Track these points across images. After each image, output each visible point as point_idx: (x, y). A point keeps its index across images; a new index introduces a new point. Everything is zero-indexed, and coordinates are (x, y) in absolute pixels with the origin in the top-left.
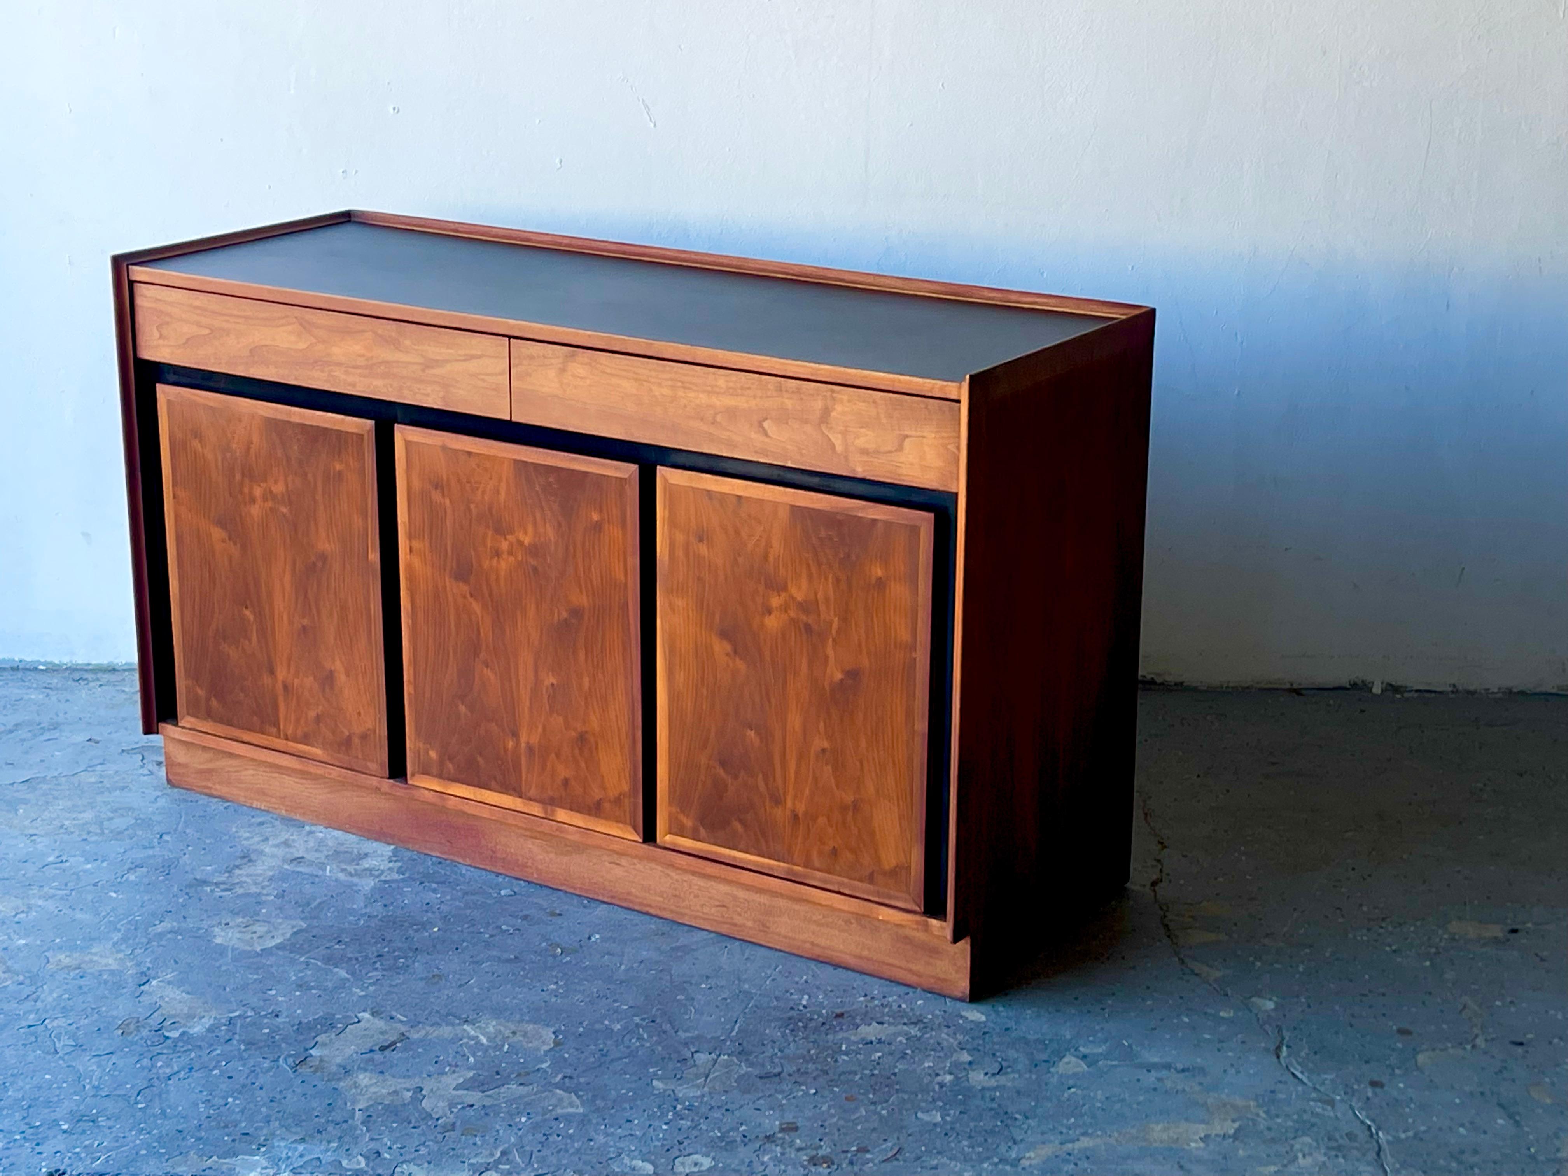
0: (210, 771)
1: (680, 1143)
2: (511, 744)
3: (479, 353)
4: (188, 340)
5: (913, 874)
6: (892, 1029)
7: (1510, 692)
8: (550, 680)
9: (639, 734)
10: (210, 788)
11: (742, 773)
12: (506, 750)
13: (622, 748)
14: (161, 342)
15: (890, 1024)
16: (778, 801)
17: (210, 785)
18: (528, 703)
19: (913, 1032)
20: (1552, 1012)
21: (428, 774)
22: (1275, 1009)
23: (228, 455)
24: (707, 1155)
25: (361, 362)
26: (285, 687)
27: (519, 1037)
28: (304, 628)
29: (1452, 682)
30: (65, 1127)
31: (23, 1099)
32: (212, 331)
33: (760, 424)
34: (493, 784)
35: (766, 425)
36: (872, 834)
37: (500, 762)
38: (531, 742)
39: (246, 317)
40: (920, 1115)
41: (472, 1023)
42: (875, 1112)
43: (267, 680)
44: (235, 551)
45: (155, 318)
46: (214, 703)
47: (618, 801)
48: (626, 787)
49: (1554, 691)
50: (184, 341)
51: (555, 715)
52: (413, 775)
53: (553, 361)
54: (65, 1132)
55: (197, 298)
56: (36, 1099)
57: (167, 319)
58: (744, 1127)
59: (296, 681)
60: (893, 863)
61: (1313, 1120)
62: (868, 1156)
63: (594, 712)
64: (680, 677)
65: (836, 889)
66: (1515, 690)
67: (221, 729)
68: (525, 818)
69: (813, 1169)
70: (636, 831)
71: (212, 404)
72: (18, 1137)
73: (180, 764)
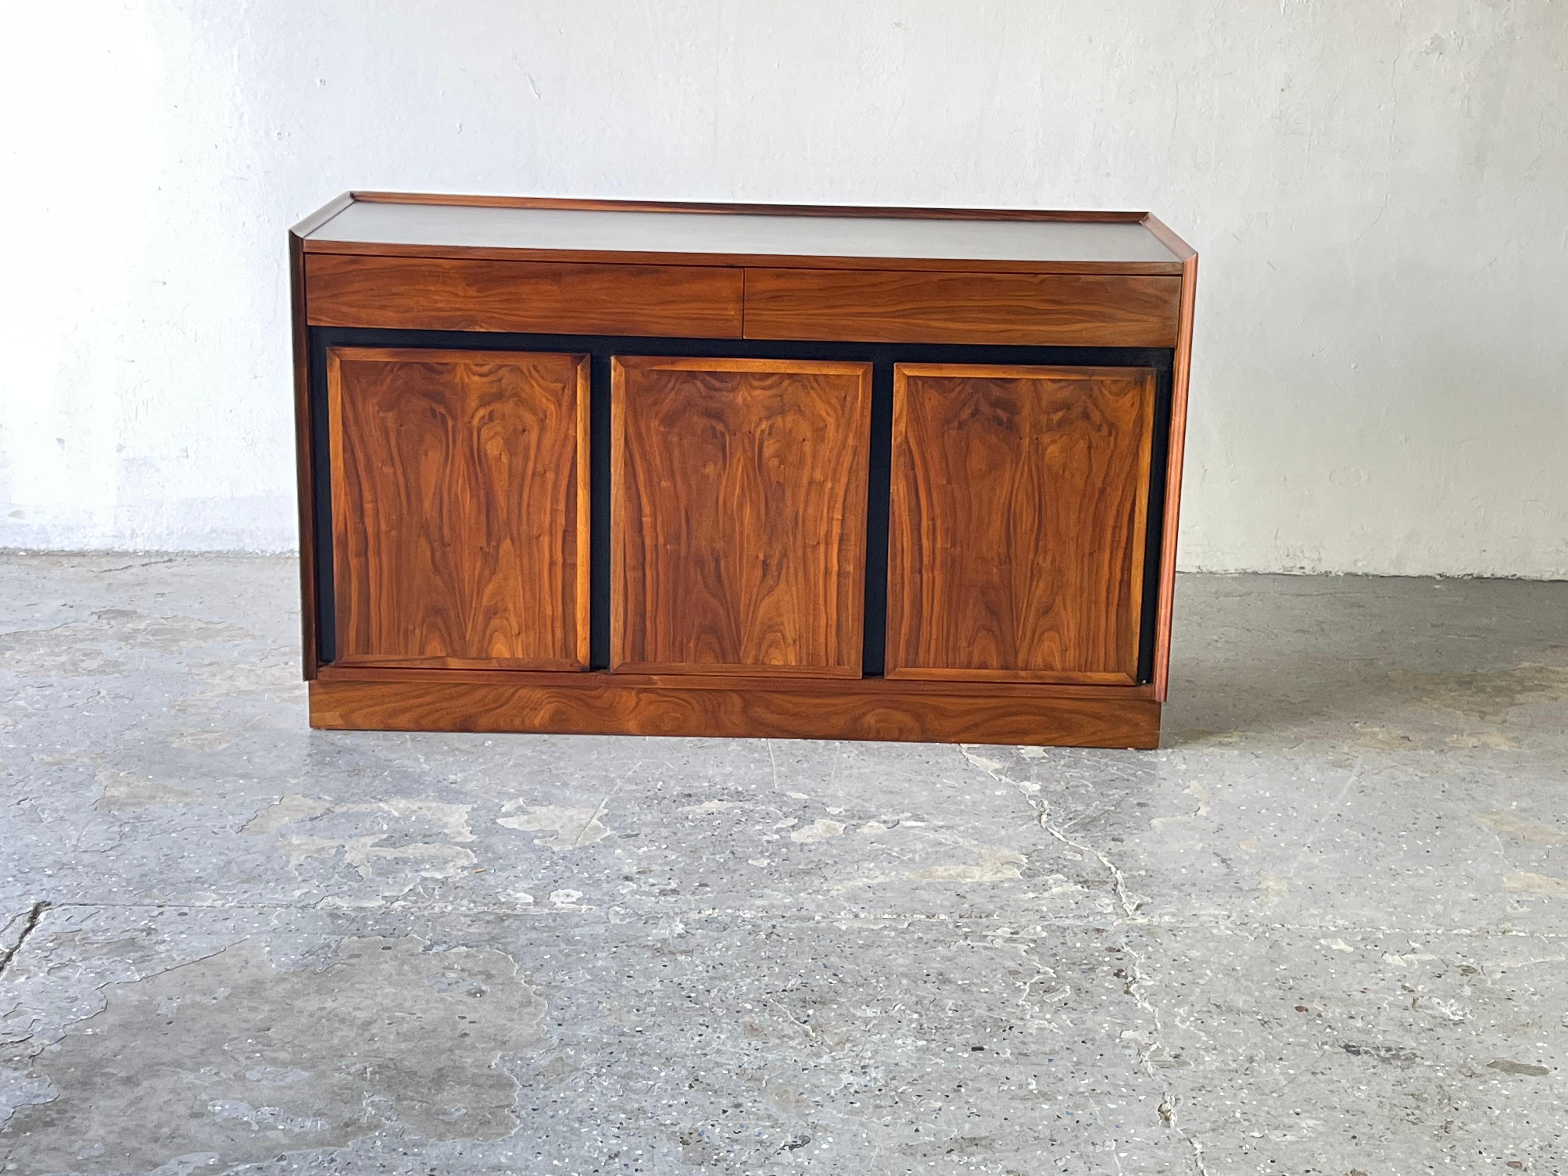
1: (555, 881)
6: (730, 805)
7: (1245, 573)
15: (728, 801)
19: (747, 806)
20: (1261, 792)
22: (1040, 791)
24: (577, 889)
27: (424, 811)
29: (1197, 564)
30: (49, 872)
31: (15, 853)
40: (750, 862)
41: (386, 801)
42: (714, 859)
49: (1281, 571)
54: (50, 876)
56: (26, 853)
58: (607, 871)
61: (1065, 863)
62: (708, 889)
66: (1249, 571)
69: (663, 898)
72: (10, 879)
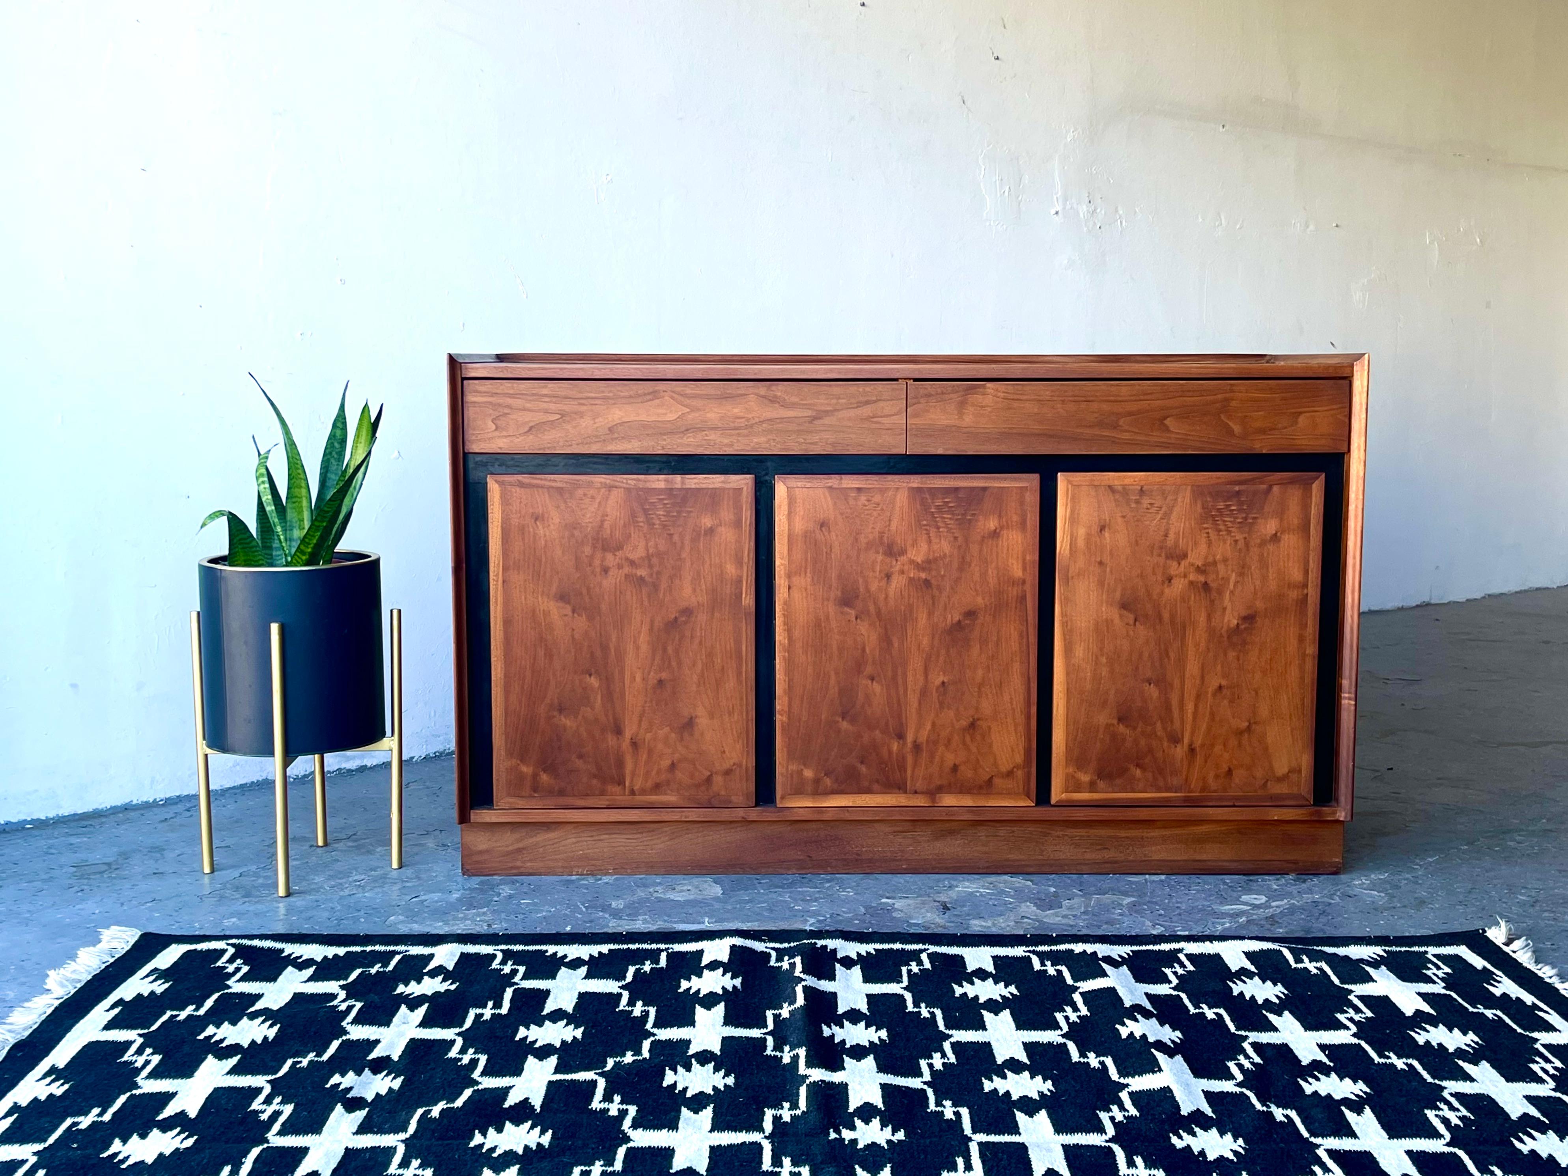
0: (519, 850)
2: (895, 747)
3: (874, 399)
4: (531, 428)
5: (1303, 775)
8: (938, 679)
9: (1034, 710)
10: (518, 868)
11: (1141, 724)
12: (890, 752)
13: (1016, 726)
14: (497, 433)
16: (1175, 740)
17: (519, 864)
18: (915, 704)
21: (801, 793)
23: (577, 533)
25: (742, 423)
26: (634, 744)
28: (660, 682)
32: (563, 416)
33: (1162, 423)
34: (876, 787)
35: (1168, 422)
36: (1266, 749)
37: (883, 766)
38: (920, 740)
39: (604, 398)
43: (611, 740)
44: (581, 623)
45: (491, 411)
46: (544, 777)
47: (1010, 774)
48: (1019, 759)
50: (526, 429)
51: (946, 710)
52: (782, 798)
53: (952, 396)
55: (546, 387)
57: (506, 411)
59: (649, 736)
60: (1285, 770)
63: (987, 698)
64: (1079, 652)
65: (1231, 804)
67: (550, 802)
68: (912, 811)
70: (1029, 797)
71: (559, 485)
73: (481, 852)
